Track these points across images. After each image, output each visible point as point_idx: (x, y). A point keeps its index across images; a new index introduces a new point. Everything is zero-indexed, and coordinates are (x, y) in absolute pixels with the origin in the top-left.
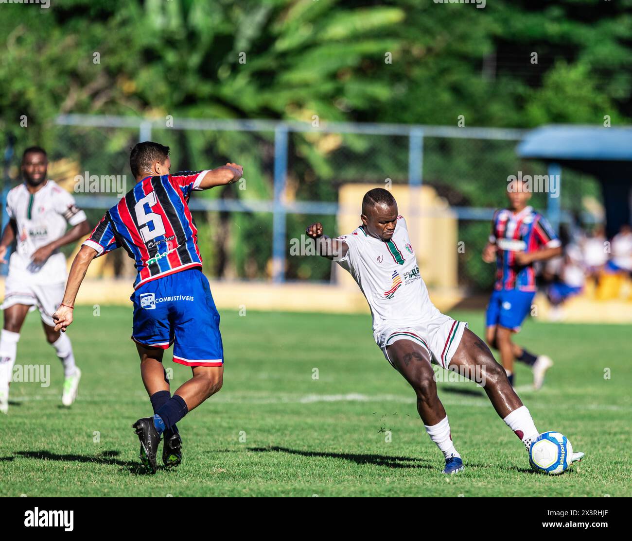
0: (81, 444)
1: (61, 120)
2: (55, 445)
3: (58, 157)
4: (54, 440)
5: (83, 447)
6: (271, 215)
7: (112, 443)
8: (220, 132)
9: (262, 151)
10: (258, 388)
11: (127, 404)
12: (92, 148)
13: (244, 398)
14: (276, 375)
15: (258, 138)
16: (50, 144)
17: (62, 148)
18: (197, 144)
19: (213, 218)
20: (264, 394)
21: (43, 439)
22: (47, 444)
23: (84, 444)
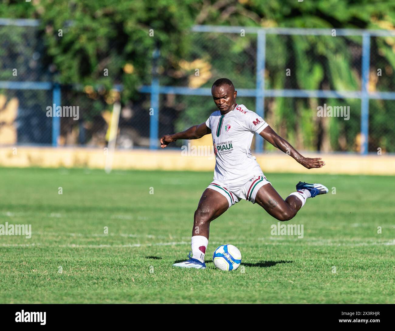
0: (218, 278)
1: (197, 29)
2: (198, 278)
3: (194, 57)
4: (197, 275)
5: (220, 280)
6: (360, 100)
7: (242, 277)
8: (319, 37)
9: (351, 51)
10: (352, 235)
11: (252, 247)
12: (220, 50)
13: (342, 242)
14: (365, 225)
15: (348, 42)
16: (188, 47)
17: (196, 50)
18: (301, 46)
19: (314, 102)
20: (357, 239)
21: (189, 275)
22: (192, 278)
23: (220, 278)
